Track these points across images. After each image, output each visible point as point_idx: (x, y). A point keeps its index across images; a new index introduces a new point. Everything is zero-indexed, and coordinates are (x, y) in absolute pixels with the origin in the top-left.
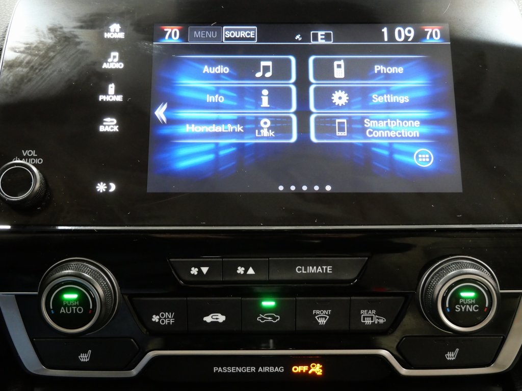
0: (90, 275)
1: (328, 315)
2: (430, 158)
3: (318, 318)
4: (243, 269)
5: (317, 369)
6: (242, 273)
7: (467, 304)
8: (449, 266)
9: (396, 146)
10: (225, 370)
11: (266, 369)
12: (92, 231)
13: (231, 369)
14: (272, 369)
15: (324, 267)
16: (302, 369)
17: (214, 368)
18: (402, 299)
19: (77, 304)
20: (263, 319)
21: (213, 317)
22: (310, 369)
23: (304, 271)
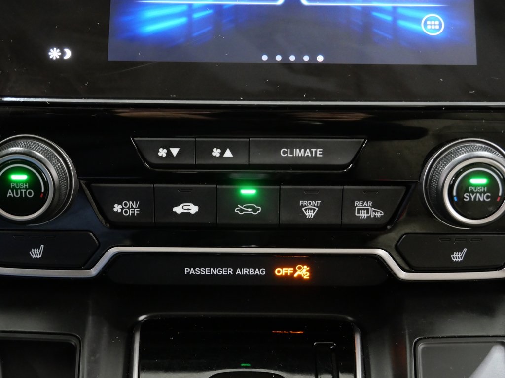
0: (42, 154)
1: (317, 207)
2: (440, 25)
3: (306, 210)
4: (219, 151)
5: (304, 272)
6: (218, 155)
7: (477, 192)
8: (459, 149)
9: (400, 11)
10: (199, 271)
11: (245, 271)
12: (44, 103)
13: (205, 271)
14: (251, 271)
15: (314, 150)
16: (286, 272)
17: (186, 269)
18: (402, 188)
19: (26, 187)
20: (241, 210)
21: (184, 207)
22: (295, 271)
23: (290, 154)
